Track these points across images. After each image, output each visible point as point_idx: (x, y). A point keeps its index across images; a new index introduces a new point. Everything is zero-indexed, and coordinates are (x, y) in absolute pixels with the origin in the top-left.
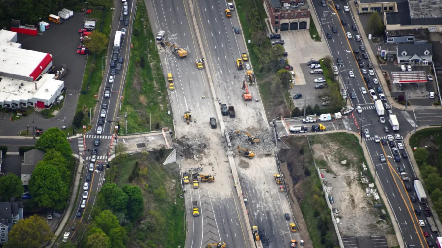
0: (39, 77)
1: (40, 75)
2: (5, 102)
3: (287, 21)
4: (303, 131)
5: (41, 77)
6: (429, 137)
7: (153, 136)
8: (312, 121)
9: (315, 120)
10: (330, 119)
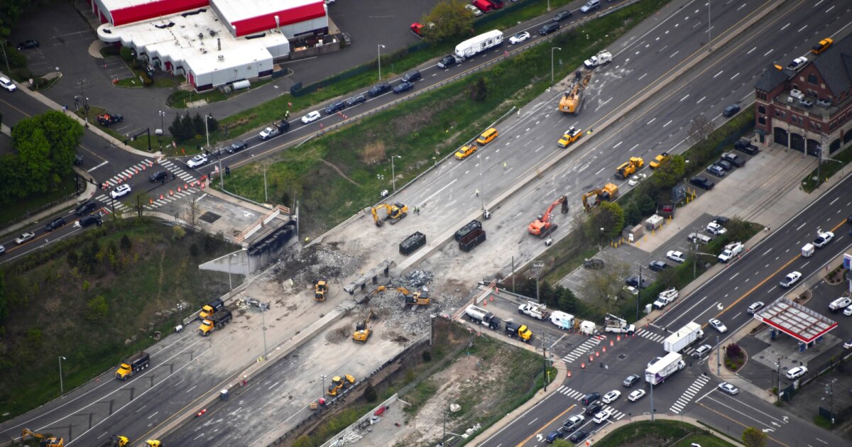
0: (261, 33)
1: (266, 32)
2: (144, 48)
3: (783, 125)
4: (487, 324)
5: (264, 35)
6: (665, 440)
7: (253, 211)
8: (533, 315)
9: (540, 317)
10: (567, 326)
